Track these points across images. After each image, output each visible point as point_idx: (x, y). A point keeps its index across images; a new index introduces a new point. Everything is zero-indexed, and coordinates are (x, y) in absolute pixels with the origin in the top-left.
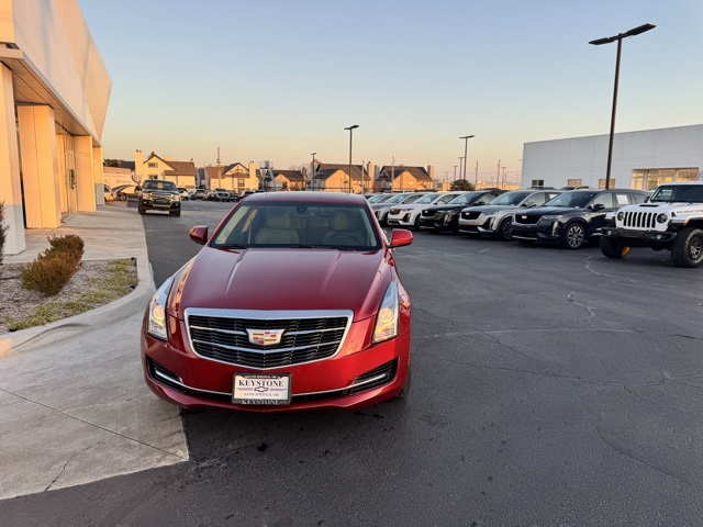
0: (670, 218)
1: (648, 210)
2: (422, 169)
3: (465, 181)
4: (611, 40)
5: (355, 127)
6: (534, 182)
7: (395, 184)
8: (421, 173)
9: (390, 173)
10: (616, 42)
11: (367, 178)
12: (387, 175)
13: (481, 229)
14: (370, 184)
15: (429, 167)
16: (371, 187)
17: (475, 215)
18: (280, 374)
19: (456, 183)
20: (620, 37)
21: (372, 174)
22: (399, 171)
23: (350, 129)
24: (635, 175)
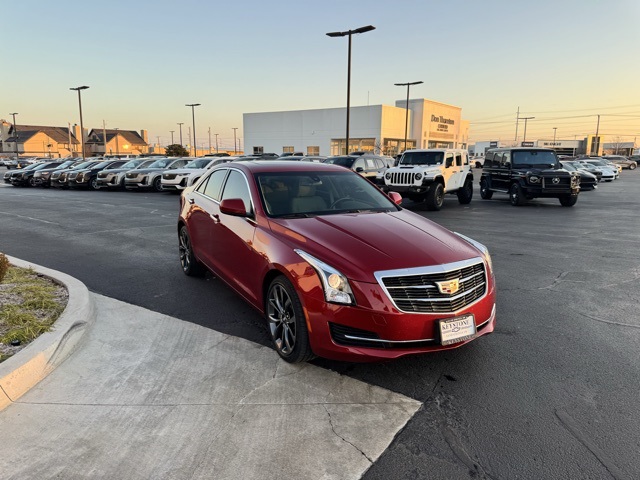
0: (423, 176)
1: (408, 171)
2: (135, 133)
3: (180, 146)
4: (343, 34)
5: (85, 88)
7: (109, 147)
8: (135, 137)
9: (101, 137)
10: (347, 36)
11: (75, 142)
12: (97, 139)
14: (79, 148)
15: (142, 131)
16: (80, 150)
18: (466, 314)
19: (171, 147)
20: (350, 33)
21: (79, 137)
22: (111, 135)
23: (78, 89)
24: (333, 143)
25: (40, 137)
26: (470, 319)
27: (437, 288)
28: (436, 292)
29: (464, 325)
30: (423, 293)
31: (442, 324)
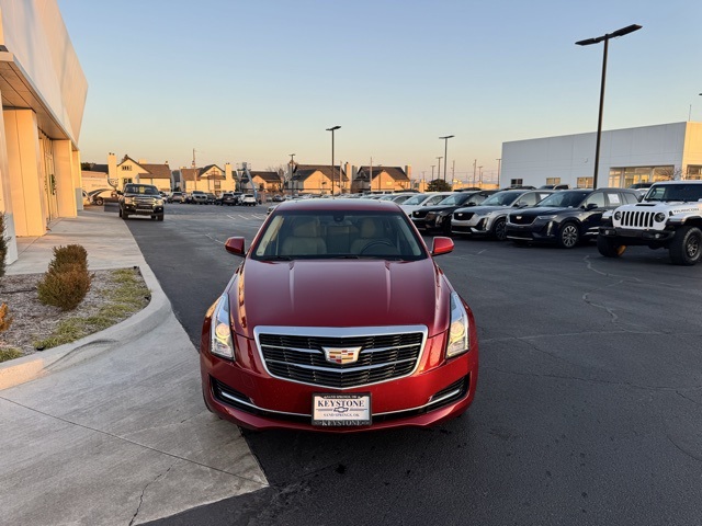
0: (667, 217)
1: (645, 210)
2: (400, 169)
3: (443, 181)
4: (597, 41)
5: (337, 128)
6: (514, 181)
7: (373, 184)
8: (399, 173)
9: (368, 173)
10: (603, 42)
11: (345, 179)
12: (364, 176)
13: (474, 230)
14: (348, 185)
15: (406, 167)
16: (349, 187)
17: (468, 216)
18: (360, 393)
19: (434, 182)
20: (606, 38)
21: (349, 175)
22: (377, 171)
23: (332, 129)
24: (612, 173)
25: (318, 175)
26: (365, 400)
27: (323, 354)
28: (321, 360)
29: (355, 406)
30: (305, 358)
31: (317, 399)
